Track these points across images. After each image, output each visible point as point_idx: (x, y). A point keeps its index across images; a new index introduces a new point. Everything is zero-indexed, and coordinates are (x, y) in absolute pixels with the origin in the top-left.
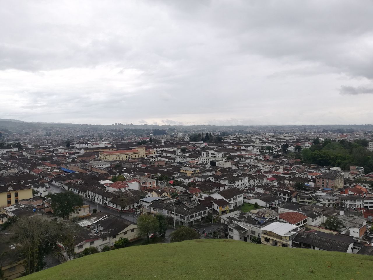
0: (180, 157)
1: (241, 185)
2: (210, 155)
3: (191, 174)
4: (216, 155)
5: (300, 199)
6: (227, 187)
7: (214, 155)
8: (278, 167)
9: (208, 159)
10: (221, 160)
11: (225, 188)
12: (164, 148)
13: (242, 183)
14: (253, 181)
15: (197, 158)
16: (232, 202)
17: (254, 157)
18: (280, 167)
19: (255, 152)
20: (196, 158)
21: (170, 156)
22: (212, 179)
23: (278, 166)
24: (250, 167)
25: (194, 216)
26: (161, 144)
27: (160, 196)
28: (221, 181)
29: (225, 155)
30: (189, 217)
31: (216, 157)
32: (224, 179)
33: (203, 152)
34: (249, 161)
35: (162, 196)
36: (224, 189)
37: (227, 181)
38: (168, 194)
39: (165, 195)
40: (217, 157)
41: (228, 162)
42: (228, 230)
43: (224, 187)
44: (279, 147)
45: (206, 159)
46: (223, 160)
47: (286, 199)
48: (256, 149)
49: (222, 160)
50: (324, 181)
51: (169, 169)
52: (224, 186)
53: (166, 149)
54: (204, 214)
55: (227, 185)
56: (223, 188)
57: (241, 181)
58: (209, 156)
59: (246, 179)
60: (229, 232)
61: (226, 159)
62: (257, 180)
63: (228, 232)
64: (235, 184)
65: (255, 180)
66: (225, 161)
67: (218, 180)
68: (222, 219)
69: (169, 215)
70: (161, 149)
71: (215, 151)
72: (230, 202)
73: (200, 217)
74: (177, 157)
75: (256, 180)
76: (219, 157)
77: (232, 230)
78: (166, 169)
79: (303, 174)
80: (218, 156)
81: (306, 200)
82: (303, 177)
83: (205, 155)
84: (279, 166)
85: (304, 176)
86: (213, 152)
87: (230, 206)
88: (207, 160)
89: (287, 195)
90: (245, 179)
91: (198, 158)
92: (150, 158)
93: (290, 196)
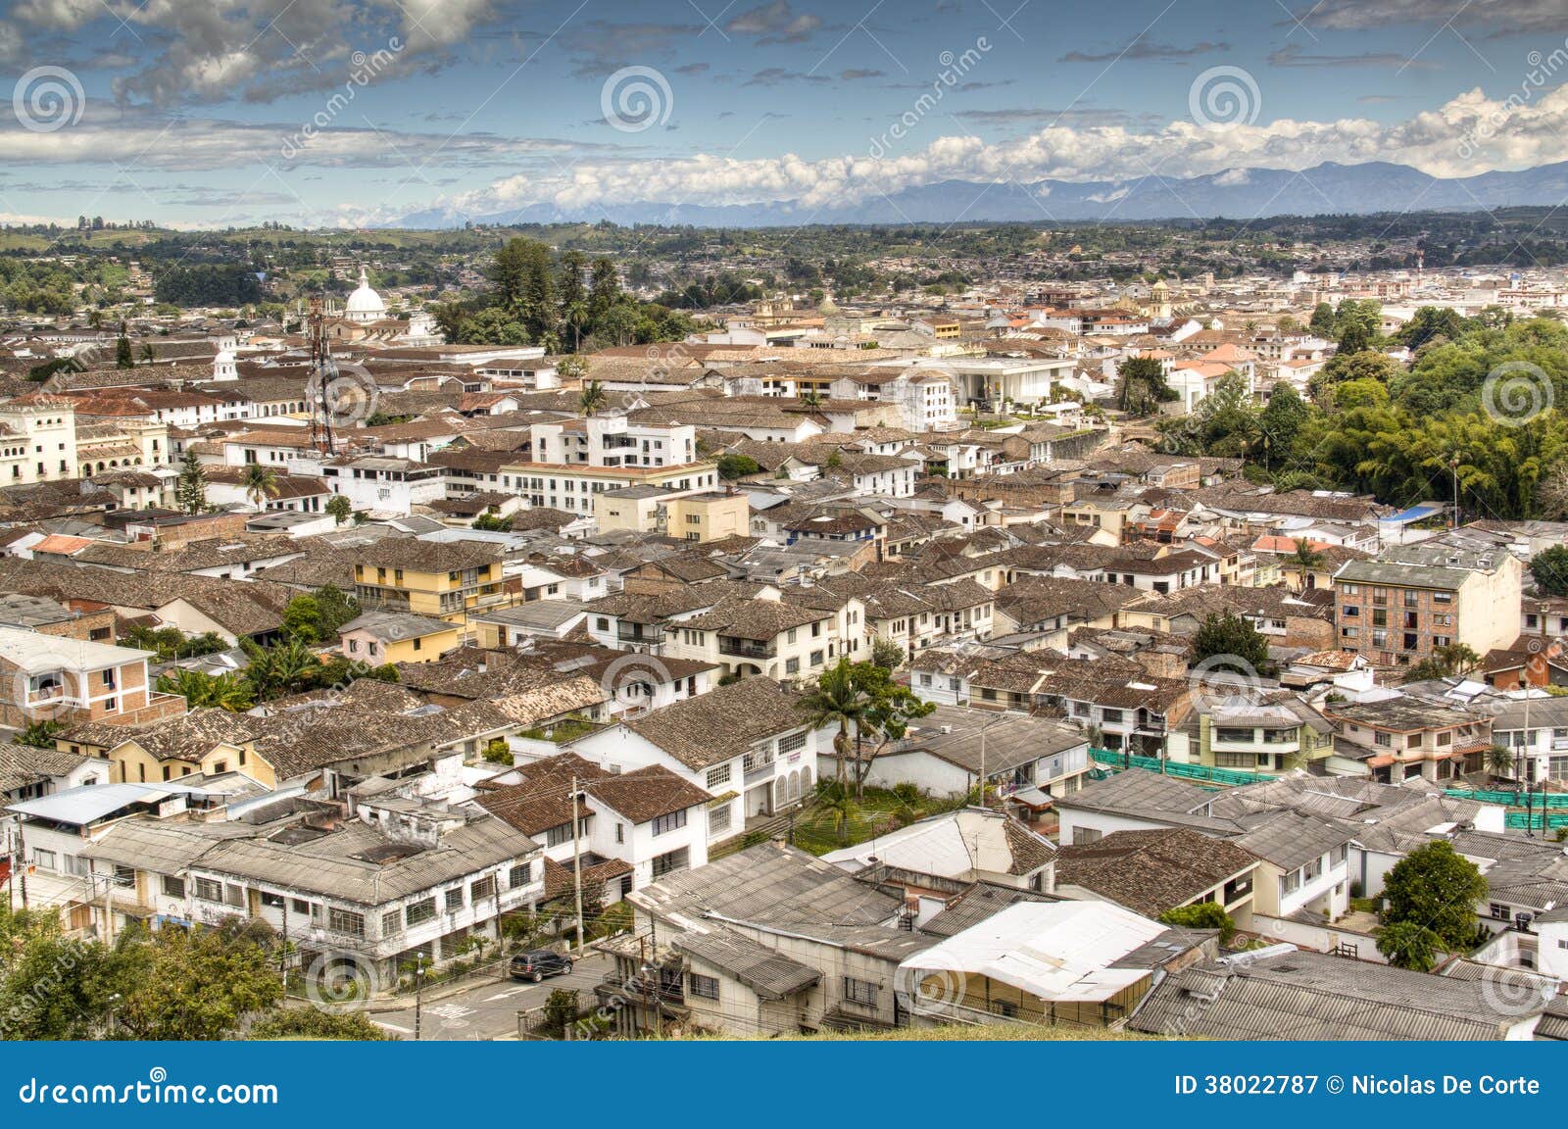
0: (357, 474)
1: (817, 657)
2: (597, 452)
3: (443, 596)
4: (637, 451)
5: (1220, 739)
6: (706, 684)
7: (621, 452)
8: (1085, 517)
9: (578, 482)
10: (676, 485)
11: (692, 691)
12: (238, 409)
13: (821, 643)
14: (898, 627)
15: (493, 479)
16: (737, 782)
17: (921, 457)
18: (1097, 517)
19: (927, 420)
20: (487, 477)
21: (277, 463)
22: (603, 625)
23: (1085, 511)
24: (884, 530)
25: (441, 903)
26: (212, 372)
27: (186, 771)
28: (669, 637)
29: (703, 448)
30: (397, 913)
31: (640, 463)
32: (687, 628)
33: (537, 432)
34: (880, 486)
35: (195, 770)
36: (683, 695)
37: (711, 641)
38: (248, 755)
39: (220, 768)
40: (646, 460)
41: (729, 494)
42: (686, 989)
43: (685, 684)
44: (1098, 376)
45: (560, 482)
46: (694, 483)
47: (1126, 743)
48: (935, 397)
49: (685, 485)
50: (1390, 603)
51: (269, 565)
52: (685, 672)
53: (253, 412)
54: (514, 884)
55: (710, 667)
56: (678, 687)
57: (815, 633)
58: (583, 456)
59: (851, 618)
60: (690, 1002)
61: (715, 474)
62: (931, 619)
63: (681, 1002)
64: (765, 657)
65: (912, 621)
66: (706, 488)
67: (647, 633)
68: (637, 914)
69: (244, 913)
70: (207, 414)
71: (634, 417)
72: (717, 791)
73: (486, 910)
74: (334, 473)
75: (925, 621)
76: (659, 460)
77: (714, 984)
78: (247, 566)
79: (1250, 566)
80: (653, 453)
81: (1258, 745)
82: (1250, 584)
83: (556, 453)
84: (1090, 509)
85: (1256, 577)
86: (618, 425)
87: (720, 817)
88: (569, 486)
89: (1129, 717)
90: (842, 614)
91: (501, 478)
92: (113, 489)
93: (1155, 719)
